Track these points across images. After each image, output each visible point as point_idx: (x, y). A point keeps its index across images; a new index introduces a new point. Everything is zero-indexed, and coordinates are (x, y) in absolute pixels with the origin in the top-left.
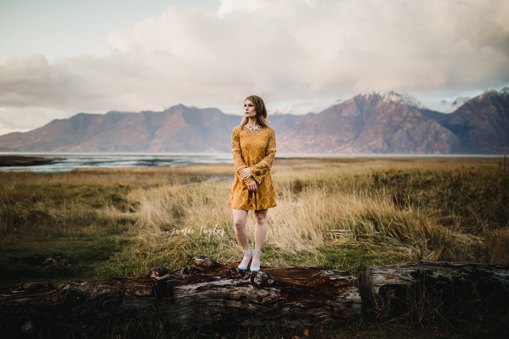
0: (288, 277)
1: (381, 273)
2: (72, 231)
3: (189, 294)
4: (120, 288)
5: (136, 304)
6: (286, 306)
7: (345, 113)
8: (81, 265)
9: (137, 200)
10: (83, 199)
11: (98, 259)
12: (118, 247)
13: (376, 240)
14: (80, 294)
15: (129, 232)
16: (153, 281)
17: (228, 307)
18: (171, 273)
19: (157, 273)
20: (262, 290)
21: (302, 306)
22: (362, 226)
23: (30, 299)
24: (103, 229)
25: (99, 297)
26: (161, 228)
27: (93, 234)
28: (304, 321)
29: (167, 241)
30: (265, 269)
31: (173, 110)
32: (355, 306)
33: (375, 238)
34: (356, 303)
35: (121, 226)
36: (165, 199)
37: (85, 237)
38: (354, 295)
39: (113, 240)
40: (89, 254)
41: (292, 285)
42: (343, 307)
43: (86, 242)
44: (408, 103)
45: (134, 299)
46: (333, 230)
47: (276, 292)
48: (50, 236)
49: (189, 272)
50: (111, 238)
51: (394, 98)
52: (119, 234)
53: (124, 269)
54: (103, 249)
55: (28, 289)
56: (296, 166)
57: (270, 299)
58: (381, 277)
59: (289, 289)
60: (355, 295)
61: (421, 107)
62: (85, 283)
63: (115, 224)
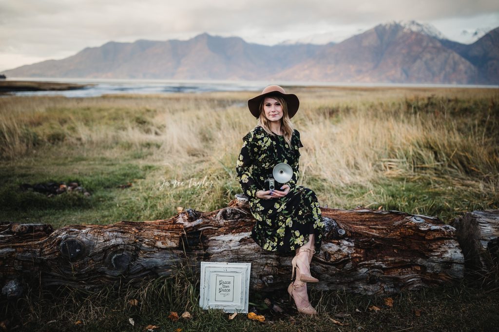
0: (362, 225)
1: (489, 223)
2: (93, 155)
3: (230, 247)
4: (135, 237)
5: (158, 259)
6: (363, 266)
7: (366, 43)
8: (99, 194)
9: (163, 123)
10: (109, 122)
11: (119, 187)
12: (141, 173)
13: (438, 173)
14: (80, 245)
15: (154, 157)
16: (180, 228)
17: (283, 267)
18: (204, 217)
19: (186, 217)
20: (330, 244)
21: (384, 266)
22: (420, 154)
23: (14, 250)
24: (126, 153)
25: (106, 250)
26: (188, 153)
27: (116, 158)
28: (385, 286)
29: (195, 168)
30: (329, 213)
31: (197, 38)
32: (456, 267)
33: (435, 169)
34: (457, 263)
35: (145, 150)
36: (193, 122)
37: (107, 161)
38: (453, 252)
39: (137, 166)
40: (109, 181)
41: (368, 236)
42: (438, 269)
43: (107, 167)
44: (429, 33)
45: (154, 252)
46: (384, 160)
47: (349, 247)
48: (69, 159)
49: (229, 217)
50: (134, 162)
51: (415, 28)
52: (143, 159)
53: (146, 200)
54: (125, 175)
55: (17, 233)
56: (318, 94)
57: (340, 257)
58: (489, 228)
59: (366, 241)
60: (455, 252)
61: (441, 37)
62: (88, 229)
63: (139, 147)
